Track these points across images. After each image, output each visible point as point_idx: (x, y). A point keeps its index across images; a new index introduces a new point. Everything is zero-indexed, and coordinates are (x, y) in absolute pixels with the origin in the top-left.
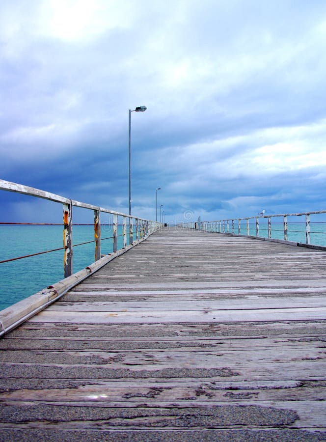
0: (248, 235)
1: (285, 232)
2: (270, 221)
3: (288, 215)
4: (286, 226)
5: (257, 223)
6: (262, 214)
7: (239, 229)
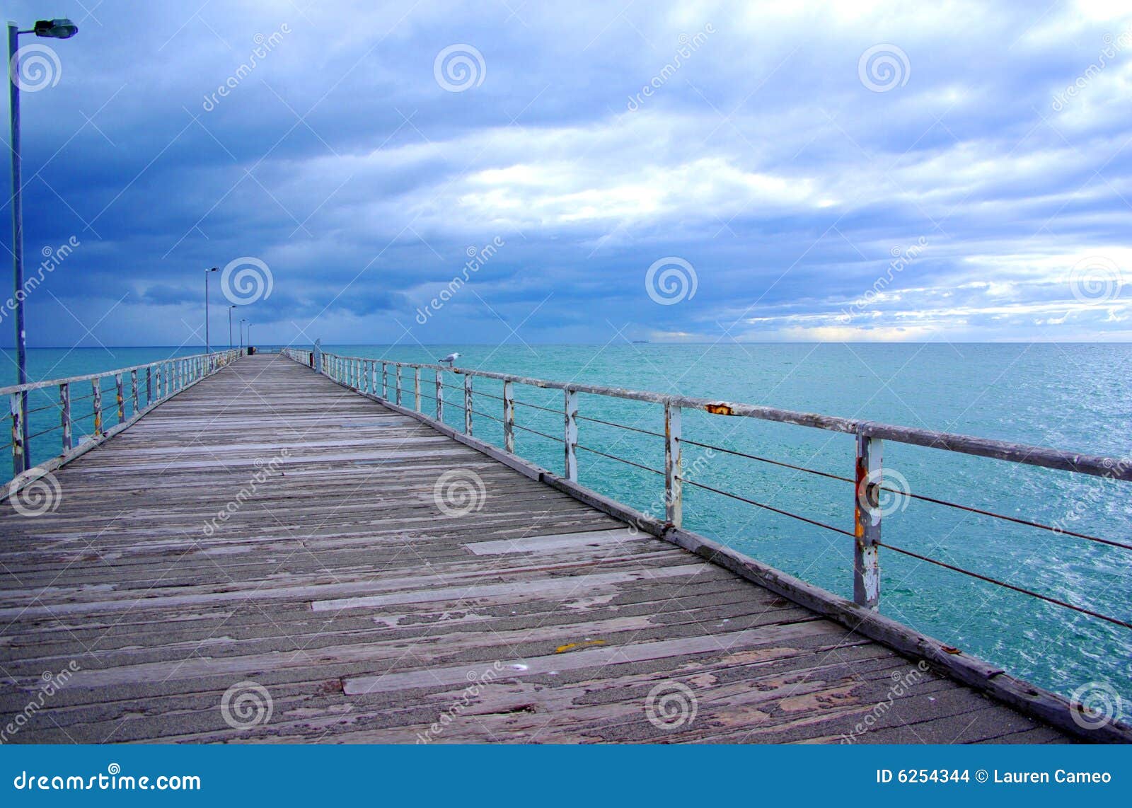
0: (419, 411)
1: (509, 425)
2: (469, 385)
3: (515, 380)
4: (509, 409)
5: (438, 384)
6: (450, 360)
7: (398, 391)
